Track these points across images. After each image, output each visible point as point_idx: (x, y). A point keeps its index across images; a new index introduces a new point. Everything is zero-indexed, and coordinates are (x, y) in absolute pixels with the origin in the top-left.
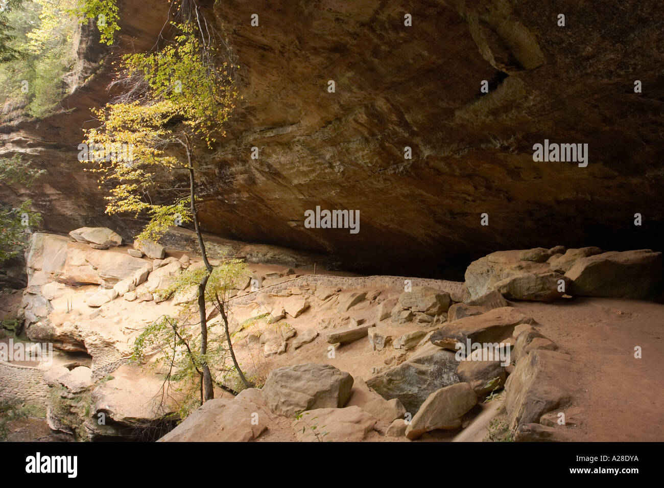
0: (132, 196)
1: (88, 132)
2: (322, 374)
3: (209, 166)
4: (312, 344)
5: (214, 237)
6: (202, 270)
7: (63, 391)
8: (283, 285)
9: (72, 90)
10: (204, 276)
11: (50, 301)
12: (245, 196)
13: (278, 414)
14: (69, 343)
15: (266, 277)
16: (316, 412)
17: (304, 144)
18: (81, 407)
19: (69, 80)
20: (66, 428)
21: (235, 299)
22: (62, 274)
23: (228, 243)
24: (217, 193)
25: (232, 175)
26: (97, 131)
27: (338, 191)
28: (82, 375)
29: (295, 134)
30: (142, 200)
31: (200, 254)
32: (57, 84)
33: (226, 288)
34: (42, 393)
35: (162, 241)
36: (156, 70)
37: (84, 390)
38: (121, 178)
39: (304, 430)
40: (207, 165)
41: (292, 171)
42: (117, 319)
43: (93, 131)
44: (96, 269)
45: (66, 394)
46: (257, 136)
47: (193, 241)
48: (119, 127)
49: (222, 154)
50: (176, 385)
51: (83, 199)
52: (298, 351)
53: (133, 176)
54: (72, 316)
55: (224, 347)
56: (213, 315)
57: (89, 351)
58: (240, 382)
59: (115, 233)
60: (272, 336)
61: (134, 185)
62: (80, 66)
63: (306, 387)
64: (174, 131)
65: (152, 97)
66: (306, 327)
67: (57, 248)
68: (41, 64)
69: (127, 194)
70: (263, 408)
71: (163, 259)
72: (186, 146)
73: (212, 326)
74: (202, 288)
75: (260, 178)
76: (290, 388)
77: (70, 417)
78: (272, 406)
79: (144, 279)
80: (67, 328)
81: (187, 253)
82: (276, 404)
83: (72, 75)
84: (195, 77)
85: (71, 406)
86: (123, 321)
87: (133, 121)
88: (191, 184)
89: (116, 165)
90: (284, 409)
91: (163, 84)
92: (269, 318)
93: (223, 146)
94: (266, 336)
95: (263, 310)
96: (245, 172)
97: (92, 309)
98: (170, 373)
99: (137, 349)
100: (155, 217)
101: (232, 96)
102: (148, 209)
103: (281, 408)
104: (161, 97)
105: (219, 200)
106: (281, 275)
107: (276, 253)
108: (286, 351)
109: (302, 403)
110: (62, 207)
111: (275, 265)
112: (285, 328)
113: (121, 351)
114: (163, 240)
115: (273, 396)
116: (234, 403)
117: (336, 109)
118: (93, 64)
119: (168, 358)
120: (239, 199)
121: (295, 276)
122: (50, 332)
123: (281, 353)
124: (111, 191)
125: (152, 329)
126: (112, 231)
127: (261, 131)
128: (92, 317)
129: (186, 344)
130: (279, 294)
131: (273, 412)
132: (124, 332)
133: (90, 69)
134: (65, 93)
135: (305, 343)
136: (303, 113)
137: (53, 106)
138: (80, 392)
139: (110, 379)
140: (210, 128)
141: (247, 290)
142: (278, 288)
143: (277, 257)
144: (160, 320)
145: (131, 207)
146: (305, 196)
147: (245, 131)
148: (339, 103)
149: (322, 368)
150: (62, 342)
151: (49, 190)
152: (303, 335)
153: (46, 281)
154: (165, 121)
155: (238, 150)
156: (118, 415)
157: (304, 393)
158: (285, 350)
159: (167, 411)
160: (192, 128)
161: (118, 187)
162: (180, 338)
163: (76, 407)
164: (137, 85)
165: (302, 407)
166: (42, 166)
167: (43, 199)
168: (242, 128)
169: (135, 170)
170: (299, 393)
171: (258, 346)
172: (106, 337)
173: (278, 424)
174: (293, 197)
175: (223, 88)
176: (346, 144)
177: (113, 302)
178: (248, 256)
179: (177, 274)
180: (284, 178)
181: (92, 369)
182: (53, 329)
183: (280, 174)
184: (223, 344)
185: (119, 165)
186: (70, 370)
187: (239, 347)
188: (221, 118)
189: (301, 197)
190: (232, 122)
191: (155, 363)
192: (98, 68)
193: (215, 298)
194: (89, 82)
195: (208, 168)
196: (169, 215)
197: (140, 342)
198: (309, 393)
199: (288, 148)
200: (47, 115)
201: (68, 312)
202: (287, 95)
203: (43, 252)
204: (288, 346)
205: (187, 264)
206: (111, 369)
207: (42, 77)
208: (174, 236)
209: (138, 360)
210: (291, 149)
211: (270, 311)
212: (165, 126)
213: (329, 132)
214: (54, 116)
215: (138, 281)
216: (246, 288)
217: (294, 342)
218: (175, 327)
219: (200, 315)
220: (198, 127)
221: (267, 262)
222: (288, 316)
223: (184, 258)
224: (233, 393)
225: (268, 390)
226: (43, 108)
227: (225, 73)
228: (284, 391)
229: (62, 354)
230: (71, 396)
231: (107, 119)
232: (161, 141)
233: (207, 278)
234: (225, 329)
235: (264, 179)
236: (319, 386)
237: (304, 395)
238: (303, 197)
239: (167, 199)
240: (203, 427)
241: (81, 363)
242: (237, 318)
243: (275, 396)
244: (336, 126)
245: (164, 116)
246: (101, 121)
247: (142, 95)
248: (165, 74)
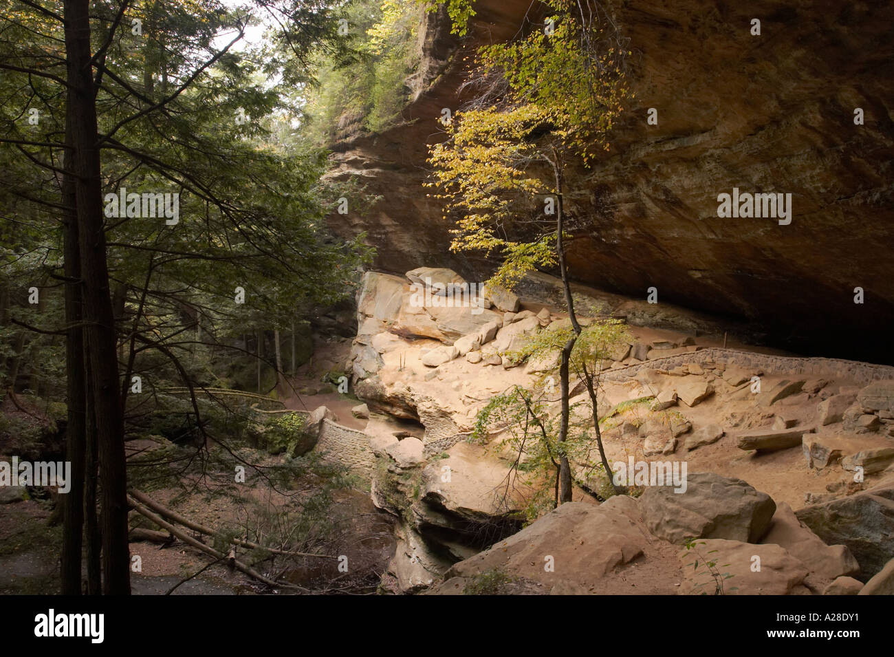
0: (483, 230)
1: (433, 149)
2: (728, 491)
3: (583, 192)
4: (714, 446)
5: (584, 288)
6: (568, 331)
7: (391, 464)
8: (677, 360)
9: (415, 96)
10: (570, 339)
11: (380, 354)
12: (630, 233)
13: (659, 535)
14: (400, 407)
15: (652, 346)
16: (715, 543)
17: (720, 160)
18: (409, 485)
19: (412, 84)
20: (392, 509)
21: (608, 374)
22: (395, 323)
23: (604, 296)
24: (592, 228)
25: (614, 204)
26: (444, 146)
27: (769, 229)
28: (412, 448)
29: (706, 146)
30: (495, 235)
31: (565, 309)
32: (398, 89)
33: (597, 357)
34: (367, 463)
35: (516, 290)
36: (519, 65)
37: (414, 466)
38: (471, 207)
39: (696, 565)
40: (579, 190)
41: (699, 200)
42: (456, 384)
43: (439, 146)
44: (435, 320)
45: (393, 468)
46: (650, 149)
47: (556, 291)
48: (470, 140)
49: (602, 174)
50: (525, 476)
51: (423, 232)
52: (693, 453)
53: (486, 203)
54: (405, 376)
55: (589, 435)
56: (577, 391)
57: (422, 420)
58: (608, 484)
59: (459, 276)
60: (656, 429)
61: (486, 215)
62: (425, 66)
63: (702, 505)
64: (539, 145)
65: (512, 101)
66: (707, 421)
67: (392, 291)
68: (382, 66)
69: (476, 227)
70: (639, 524)
71: (517, 313)
72: (554, 164)
73: (576, 406)
74: (566, 354)
75: (653, 209)
76: (680, 503)
77: (397, 496)
78: (652, 523)
79: (492, 336)
80: (398, 389)
81: (547, 307)
82: (657, 521)
83: (415, 78)
84: (570, 71)
85: (398, 484)
86: (464, 387)
87: (487, 132)
88: (559, 216)
89: (465, 189)
90: (669, 531)
91: (527, 83)
92: (653, 403)
93: (603, 165)
94: (648, 427)
95: (646, 391)
96: (632, 200)
97: (428, 369)
98: (518, 460)
99: (480, 424)
100: (510, 257)
101: (619, 94)
102: (501, 247)
103: (664, 528)
104: (523, 101)
105: (594, 237)
106: (675, 346)
107: (669, 314)
108: (674, 451)
109: (695, 527)
110: (399, 242)
111: (666, 331)
112: (675, 420)
113: (459, 424)
114: (520, 287)
115: (654, 511)
116: (601, 511)
117: (772, 107)
118: (441, 62)
119: (517, 440)
120: (621, 237)
121: (695, 347)
122: (379, 391)
123: (667, 453)
124: (458, 222)
125: (498, 401)
126: (455, 274)
127: (656, 142)
128: (427, 378)
129: (540, 425)
130: (670, 371)
131: (652, 533)
132: (463, 401)
133: (436, 68)
134: (407, 100)
135: (704, 443)
136: (721, 115)
137: (392, 117)
138: (410, 468)
139: (444, 457)
140: (587, 140)
141: (624, 362)
142: (669, 363)
143: (670, 319)
144: (509, 391)
145: (481, 244)
146: (716, 235)
147: (635, 142)
148: (778, 97)
149: (729, 483)
150: (392, 405)
151: (386, 221)
152: (702, 432)
153: (378, 330)
154: (528, 131)
155: (623, 169)
156: (451, 503)
157: (699, 513)
158: (674, 449)
159: (511, 507)
160: (563, 140)
161: (466, 217)
162: (534, 416)
163: (403, 485)
164: (492, 87)
165: (695, 532)
166: (379, 192)
167: (378, 231)
168: (631, 139)
169: (487, 196)
170: (691, 513)
171: (636, 439)
172: (442, 405)
173: (658, 549)
174: (699, 236)
175: (607, 84)
176: (785, 159)
177: (452, 362)
178: (630, 316)
179: (533, 334)
180: (687, 209)
181: (424, 443)
182: (383, 388)
183: (681, 203)
184: (589, 431)
185: (469, 190)
186: (400, 440)
187: (610, 438)
188: (603, 125)
189: (711, 237)
190: (617, 131)
191: (501, 445)
192: (446, 67)
193: (582, 369)
194: (435, 85)
195: (581, 195)
196: (529, 255)
197: (484, 416)
198: (707, 514)
199: (697, 166)
200: (386, 129)
201: (400, 370)
202: (698, 90)
203: (375, 295)
204: (678, 446)
205: (547, 321)
206: (447, 445)
207: (382, 82)
208: (533, 283)
209: (480, 438)
210: (698, 167)
211: (656, 392)
212: (527, 138)
213: (759, 141)
214: (394, 129)
215: (484, 338)
216: (624, 359)
217: (688, 441)
218: (528, 402)
219: (561, 390)
220: (570, 139)
221: (657, 325)
222: (681, 403)
223: (543, 313)
224: (598, 498)
225: (647, 501)
226: (382, 121)
227: (611, 62)
228: (670, 506)
229: (392, 420)
230: (398, 470)
231: (456, 132)
232: (521, 158)
233: (574, 341)
234: (592, 412)
235: (658, 210)
236: (722, 507)
237: (699, 516)
238: (714, 237)
239: (526, 234)
240: (556, 536)
241: (412, 433)
242: (610, 399)
243: (657, 510)
244: (771, 134)
245: (526, 125)
246: (449, 134)
247: (500, 99)
248: (531, 69)
